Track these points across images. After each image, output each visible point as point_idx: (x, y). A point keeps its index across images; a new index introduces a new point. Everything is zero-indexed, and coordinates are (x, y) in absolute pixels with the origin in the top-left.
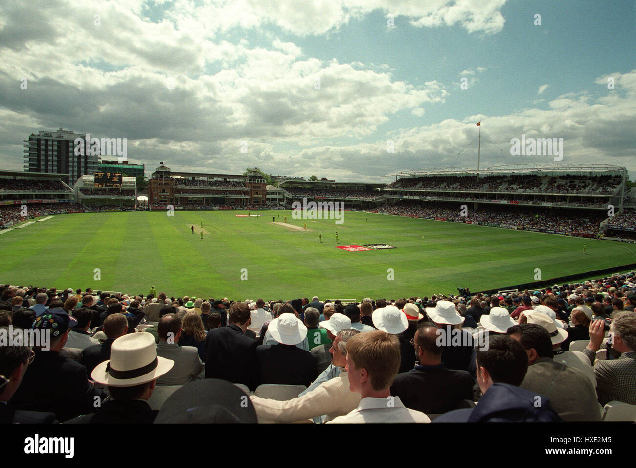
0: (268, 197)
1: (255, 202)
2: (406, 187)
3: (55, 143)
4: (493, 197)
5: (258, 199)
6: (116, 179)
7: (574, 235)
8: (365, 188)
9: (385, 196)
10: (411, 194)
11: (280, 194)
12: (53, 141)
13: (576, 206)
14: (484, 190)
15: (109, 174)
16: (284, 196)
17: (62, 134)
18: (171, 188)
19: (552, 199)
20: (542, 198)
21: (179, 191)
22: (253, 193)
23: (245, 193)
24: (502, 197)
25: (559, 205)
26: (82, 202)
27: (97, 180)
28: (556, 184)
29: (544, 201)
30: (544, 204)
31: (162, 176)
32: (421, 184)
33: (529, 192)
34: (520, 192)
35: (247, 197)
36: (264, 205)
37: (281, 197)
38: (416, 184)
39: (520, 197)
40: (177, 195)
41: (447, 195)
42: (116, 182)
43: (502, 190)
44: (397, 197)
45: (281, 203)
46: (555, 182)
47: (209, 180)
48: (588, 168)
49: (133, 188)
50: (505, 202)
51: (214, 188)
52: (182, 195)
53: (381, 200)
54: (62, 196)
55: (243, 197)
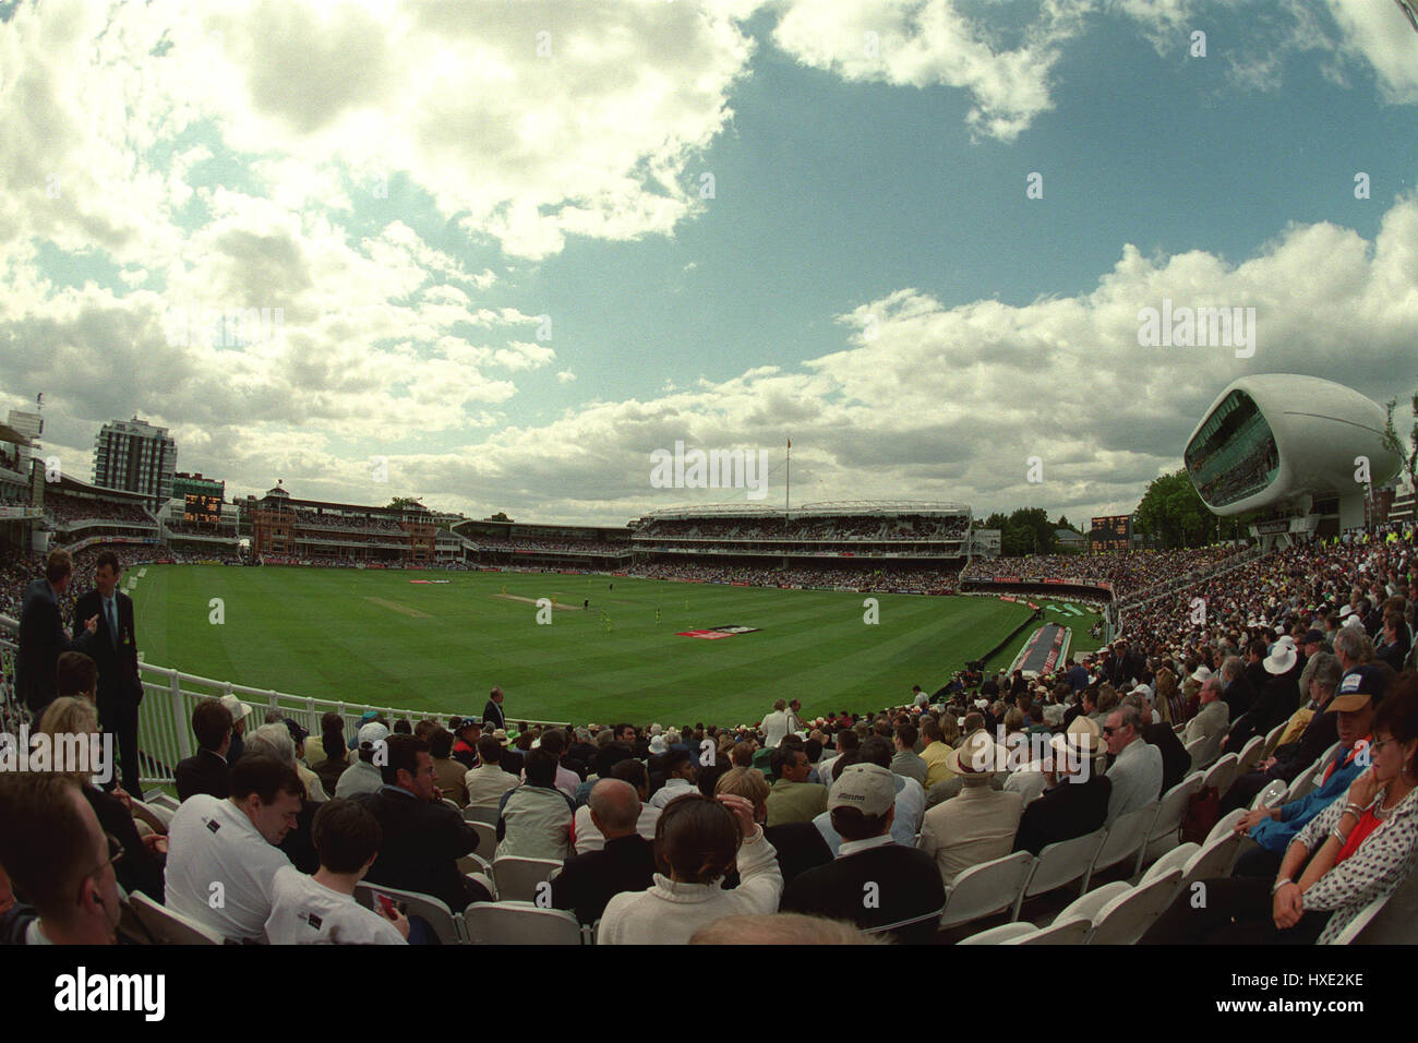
0: (437, 548)
1: (417, 557)
2: (670, 533)
3: (128, 441)
4: (815, 547)
5: (423, 551)
6: (213, 507)
7: (933, 593)
8: (596, 535)
9: (636, 548)
10: (681, 545)
11: (456, 543)
12: (126, 437)
13: (925, 555)
14: (803, 537)
15: (204, 498)
16: (462, 547)
17: (137, 427)
18: (291, 528)
19: (894, 548)
20: (882, 547)
21: (300, 533)
22: (415, 540)
23: (404, 540)
24: (828, 547)
25: (907, 555)
26: (168, 544)
27: (189, 508)
28: (898, 528)
29: (885, 551)
30: (889, 555)
31: (275, 506)
32: (695, 530)
33: (866, 540)
34: (854, 539)
35: (405, 547)
36: (432, 562)
37: (458, 548)
38: (687, 530)
39: (854, 547)
40: (298, 540)
41: (743, 546)
42: (213, 513)
43: (829, 537)
44: (655, 550)
45: (459, 559)
46: (896, 526)
47: (346, 515)
48: (931, 507)
49: (232, 523)
50: (835, 555)
51: (354, 530)
52: (306, 540)
53: (628, 555)
54: (144, 533)
55: (400, 546)
